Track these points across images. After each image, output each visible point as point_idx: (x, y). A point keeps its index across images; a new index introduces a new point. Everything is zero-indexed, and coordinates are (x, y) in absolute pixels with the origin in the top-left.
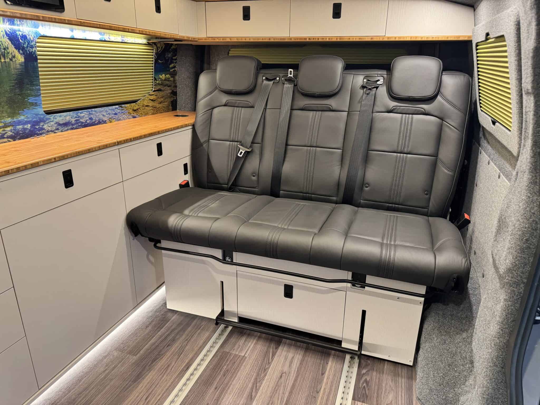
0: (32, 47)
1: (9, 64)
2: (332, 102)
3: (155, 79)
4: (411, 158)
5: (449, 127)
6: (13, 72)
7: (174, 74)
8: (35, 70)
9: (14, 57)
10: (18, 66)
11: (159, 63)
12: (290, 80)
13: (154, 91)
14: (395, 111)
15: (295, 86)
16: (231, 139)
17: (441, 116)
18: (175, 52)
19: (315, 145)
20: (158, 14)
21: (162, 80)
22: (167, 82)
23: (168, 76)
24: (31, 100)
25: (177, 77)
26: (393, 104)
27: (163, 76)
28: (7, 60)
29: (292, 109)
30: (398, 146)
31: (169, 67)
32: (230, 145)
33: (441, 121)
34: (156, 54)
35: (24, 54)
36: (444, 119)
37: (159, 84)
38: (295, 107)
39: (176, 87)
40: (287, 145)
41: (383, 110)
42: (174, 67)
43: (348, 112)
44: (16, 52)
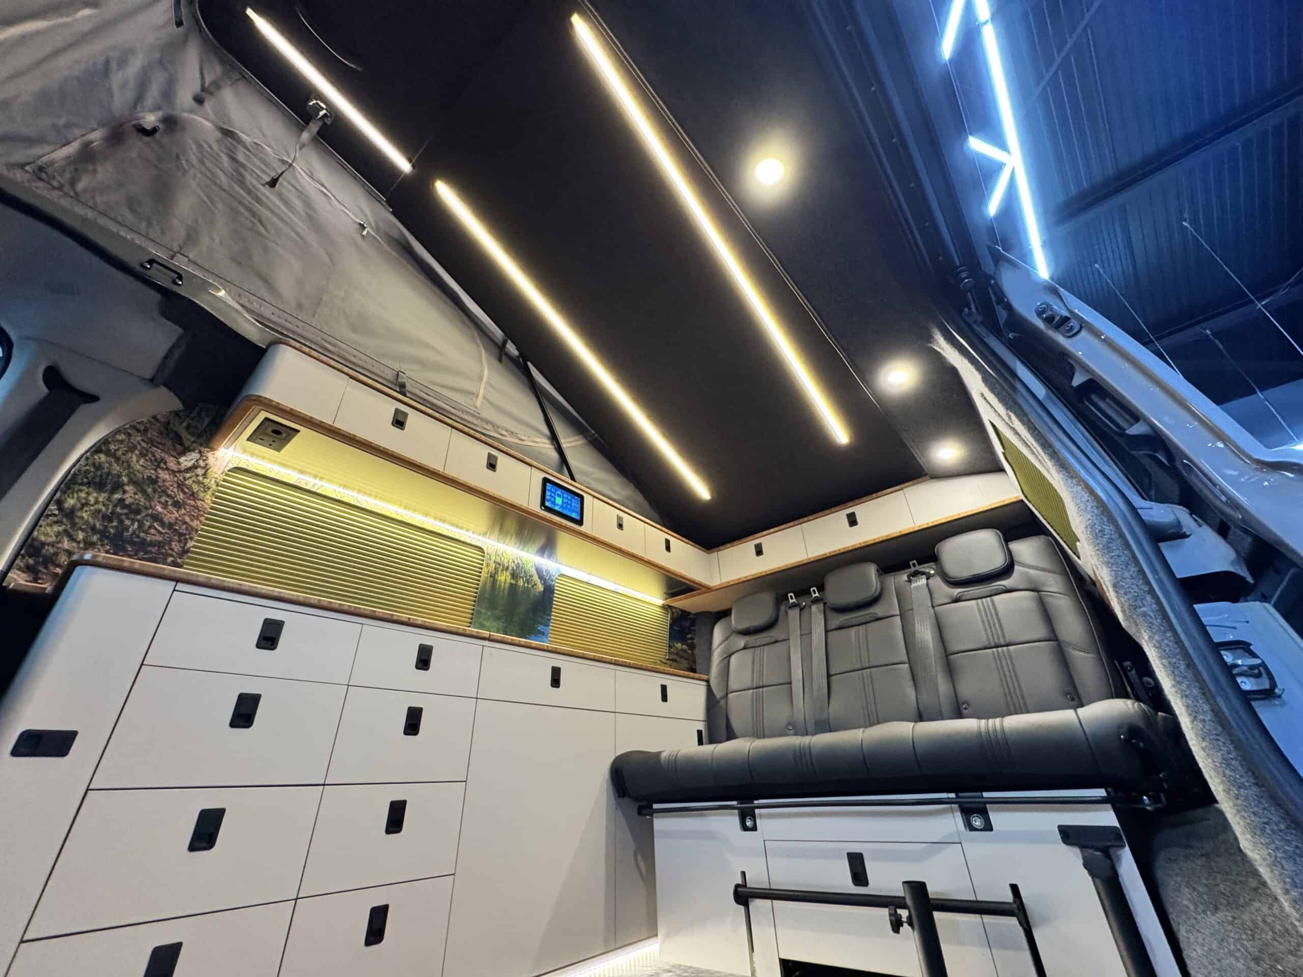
0: (552, 581)
1: (530, 589)
2: (877, 610)
3: (670, 646)
4: (1016, 650)
5: (1051, 596)
6: (532, 597)
7: (692, 647)
8: (551, 600)
9: (536, 585)
10: (537, 594)
11: (674, 630)
12: (816, 601)
13: (668, 660)
14: (964, 598)
15: (825, 604)
16: (755, 685)
17: (1032, 587)
18: (693, 622)
19: (867, 665)
20: (668, 553)
21: (677, 648)
22: (685, 655)
23: (685, 647)
24: (541, 628)
25: (696, 651)
26: (957, 591)
27: (679, 646)
28: (530, 586)
29: (826, 632)
30: (988, 639)
31: (685, 637)
32: (753, 693)
33: (1036, 594)
34: (672, 618)
35: (544, 584)
36: (1038, 589)
37: (673, 653)
38: (829, 628)
39: (695, 662)
40: (829, 676)
41: (946, 601)
42: (692, 639)
43: (901, 615)
44: (539, 581)
